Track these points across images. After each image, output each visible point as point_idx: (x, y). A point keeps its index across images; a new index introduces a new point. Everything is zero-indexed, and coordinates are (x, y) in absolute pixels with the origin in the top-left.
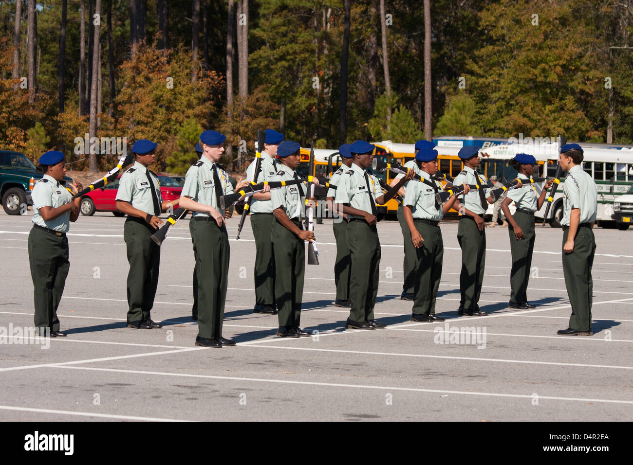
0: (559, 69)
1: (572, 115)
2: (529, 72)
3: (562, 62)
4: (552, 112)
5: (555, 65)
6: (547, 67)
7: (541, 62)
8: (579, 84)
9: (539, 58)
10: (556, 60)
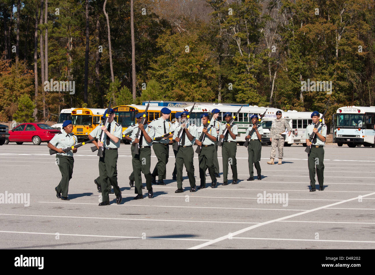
0: (198, 66)
1: (205, 89)
2: (184, 68)
3: (200, 63)
4: (195, 88)
5: (197, 65)
6: (193, 65)
7: (190, 63)
8: (208, 74)
9: (189, 61)
10: (197, 62)
